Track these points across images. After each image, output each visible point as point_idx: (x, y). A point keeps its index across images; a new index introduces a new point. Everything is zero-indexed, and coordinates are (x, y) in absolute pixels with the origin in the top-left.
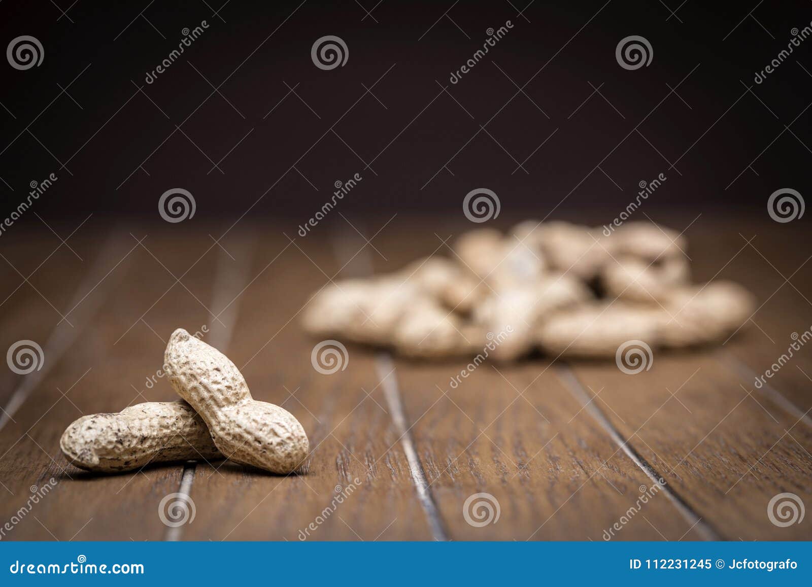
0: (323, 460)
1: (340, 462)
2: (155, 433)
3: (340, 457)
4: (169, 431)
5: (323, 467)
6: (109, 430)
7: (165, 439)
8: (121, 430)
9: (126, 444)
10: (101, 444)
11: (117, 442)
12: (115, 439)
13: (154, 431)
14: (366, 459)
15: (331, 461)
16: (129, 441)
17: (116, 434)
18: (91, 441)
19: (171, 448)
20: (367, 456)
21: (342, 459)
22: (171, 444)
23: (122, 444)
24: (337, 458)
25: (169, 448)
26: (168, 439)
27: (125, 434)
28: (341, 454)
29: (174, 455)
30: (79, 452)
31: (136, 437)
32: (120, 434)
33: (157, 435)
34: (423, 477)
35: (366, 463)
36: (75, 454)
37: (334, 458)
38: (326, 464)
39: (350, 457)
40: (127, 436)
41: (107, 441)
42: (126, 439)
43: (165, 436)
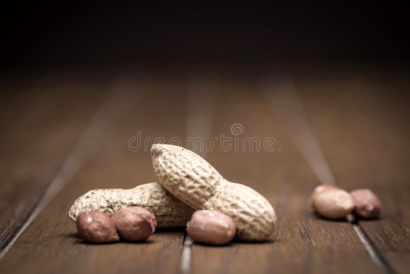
0: (290, 230)
1: (303, 231)
2: (145, 203)
3: (302, 228)
4: (159, 202)
5: (291, 235)
6: (102, 198)
7: (156, 208)
8: (112, 198)
9: (116, 209)
10: (94, 208)
11: (108, 207)
12: (106, 205)
13: (145, 200)
14: (322, 228)
15: (297, 231)
16: (119, 206)
17: (108, 201)
18: (87, 206)
19: (163, 215)
20: (323, 227)
21: (304, 229)
22: (162, 212)
23: (112, 208)
24: (300, 228)
25: (161, 215)
26: (159, 208)
27: (115, 201)
28: (303, 226)
29: (168, 222)
30: (77, 214)
31: (125, 204)
32: (110, 201)
33: (147, 204)
34: (369, 243)
35: (324, 232)
36: (75, 216)
37: (298, 229)
38: (293, 233)
39: (310, 228)
40: (116, 203)
41: (99, 206)
42: (116, 205)
43: (156, 205)
